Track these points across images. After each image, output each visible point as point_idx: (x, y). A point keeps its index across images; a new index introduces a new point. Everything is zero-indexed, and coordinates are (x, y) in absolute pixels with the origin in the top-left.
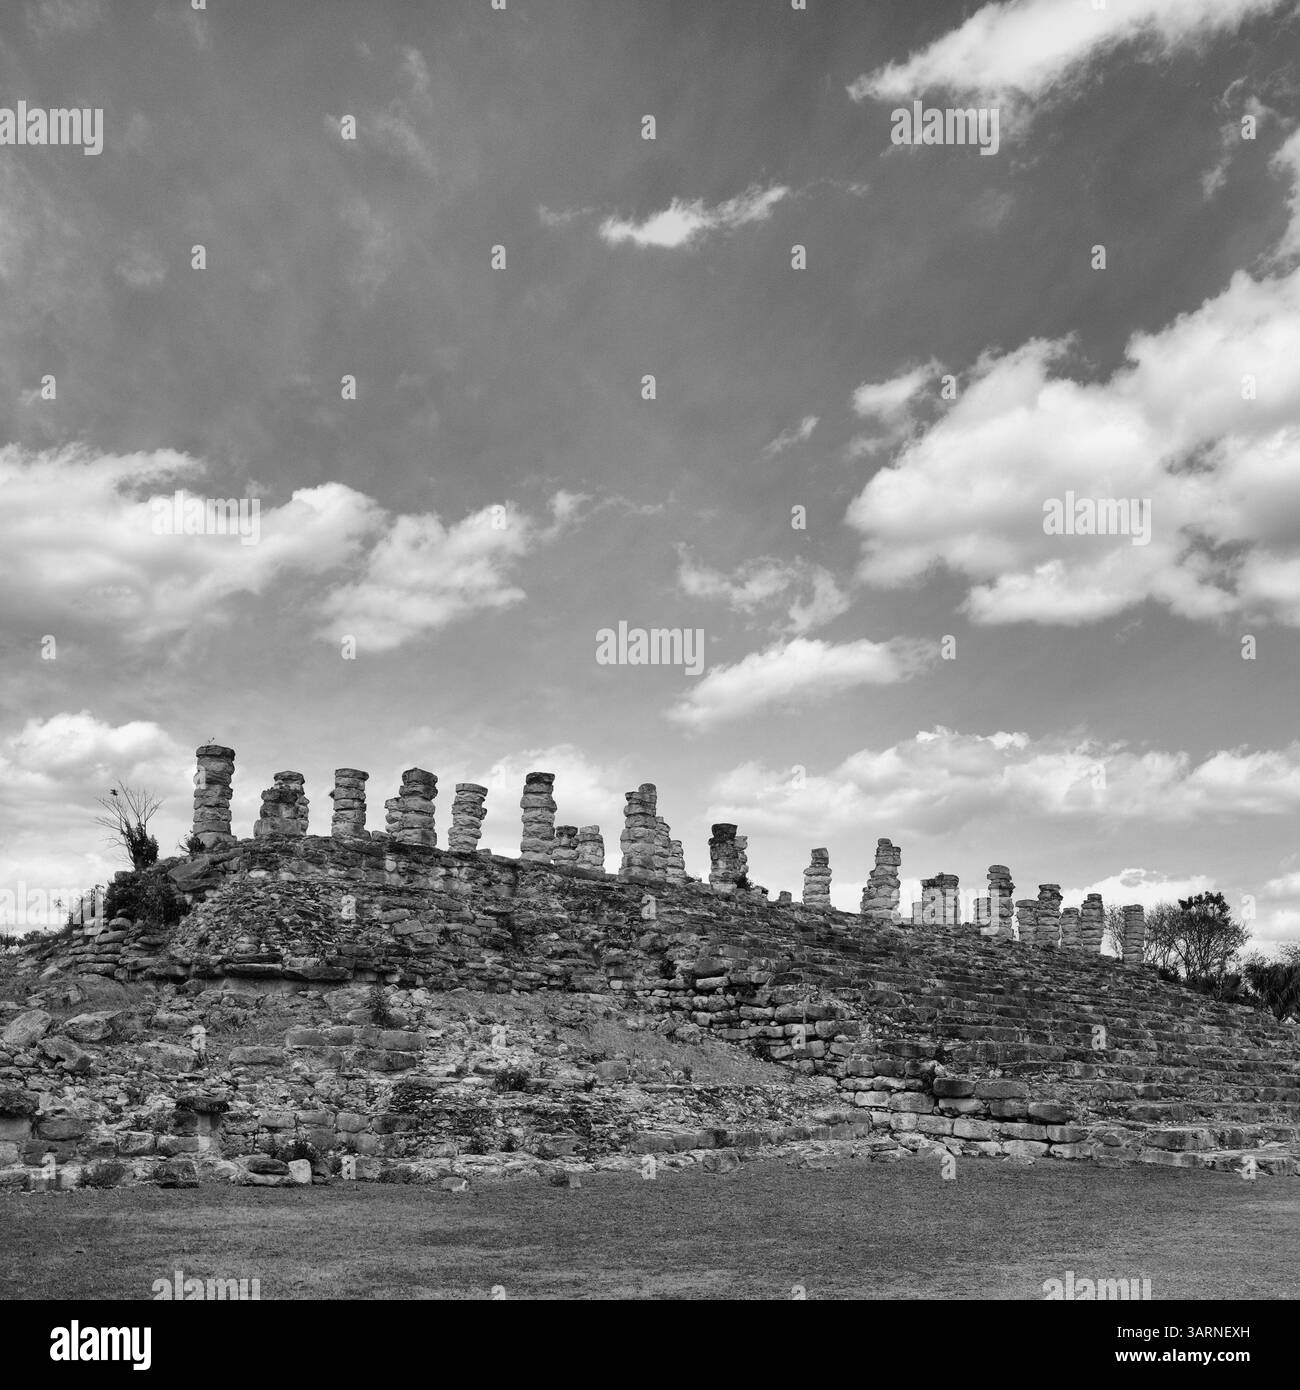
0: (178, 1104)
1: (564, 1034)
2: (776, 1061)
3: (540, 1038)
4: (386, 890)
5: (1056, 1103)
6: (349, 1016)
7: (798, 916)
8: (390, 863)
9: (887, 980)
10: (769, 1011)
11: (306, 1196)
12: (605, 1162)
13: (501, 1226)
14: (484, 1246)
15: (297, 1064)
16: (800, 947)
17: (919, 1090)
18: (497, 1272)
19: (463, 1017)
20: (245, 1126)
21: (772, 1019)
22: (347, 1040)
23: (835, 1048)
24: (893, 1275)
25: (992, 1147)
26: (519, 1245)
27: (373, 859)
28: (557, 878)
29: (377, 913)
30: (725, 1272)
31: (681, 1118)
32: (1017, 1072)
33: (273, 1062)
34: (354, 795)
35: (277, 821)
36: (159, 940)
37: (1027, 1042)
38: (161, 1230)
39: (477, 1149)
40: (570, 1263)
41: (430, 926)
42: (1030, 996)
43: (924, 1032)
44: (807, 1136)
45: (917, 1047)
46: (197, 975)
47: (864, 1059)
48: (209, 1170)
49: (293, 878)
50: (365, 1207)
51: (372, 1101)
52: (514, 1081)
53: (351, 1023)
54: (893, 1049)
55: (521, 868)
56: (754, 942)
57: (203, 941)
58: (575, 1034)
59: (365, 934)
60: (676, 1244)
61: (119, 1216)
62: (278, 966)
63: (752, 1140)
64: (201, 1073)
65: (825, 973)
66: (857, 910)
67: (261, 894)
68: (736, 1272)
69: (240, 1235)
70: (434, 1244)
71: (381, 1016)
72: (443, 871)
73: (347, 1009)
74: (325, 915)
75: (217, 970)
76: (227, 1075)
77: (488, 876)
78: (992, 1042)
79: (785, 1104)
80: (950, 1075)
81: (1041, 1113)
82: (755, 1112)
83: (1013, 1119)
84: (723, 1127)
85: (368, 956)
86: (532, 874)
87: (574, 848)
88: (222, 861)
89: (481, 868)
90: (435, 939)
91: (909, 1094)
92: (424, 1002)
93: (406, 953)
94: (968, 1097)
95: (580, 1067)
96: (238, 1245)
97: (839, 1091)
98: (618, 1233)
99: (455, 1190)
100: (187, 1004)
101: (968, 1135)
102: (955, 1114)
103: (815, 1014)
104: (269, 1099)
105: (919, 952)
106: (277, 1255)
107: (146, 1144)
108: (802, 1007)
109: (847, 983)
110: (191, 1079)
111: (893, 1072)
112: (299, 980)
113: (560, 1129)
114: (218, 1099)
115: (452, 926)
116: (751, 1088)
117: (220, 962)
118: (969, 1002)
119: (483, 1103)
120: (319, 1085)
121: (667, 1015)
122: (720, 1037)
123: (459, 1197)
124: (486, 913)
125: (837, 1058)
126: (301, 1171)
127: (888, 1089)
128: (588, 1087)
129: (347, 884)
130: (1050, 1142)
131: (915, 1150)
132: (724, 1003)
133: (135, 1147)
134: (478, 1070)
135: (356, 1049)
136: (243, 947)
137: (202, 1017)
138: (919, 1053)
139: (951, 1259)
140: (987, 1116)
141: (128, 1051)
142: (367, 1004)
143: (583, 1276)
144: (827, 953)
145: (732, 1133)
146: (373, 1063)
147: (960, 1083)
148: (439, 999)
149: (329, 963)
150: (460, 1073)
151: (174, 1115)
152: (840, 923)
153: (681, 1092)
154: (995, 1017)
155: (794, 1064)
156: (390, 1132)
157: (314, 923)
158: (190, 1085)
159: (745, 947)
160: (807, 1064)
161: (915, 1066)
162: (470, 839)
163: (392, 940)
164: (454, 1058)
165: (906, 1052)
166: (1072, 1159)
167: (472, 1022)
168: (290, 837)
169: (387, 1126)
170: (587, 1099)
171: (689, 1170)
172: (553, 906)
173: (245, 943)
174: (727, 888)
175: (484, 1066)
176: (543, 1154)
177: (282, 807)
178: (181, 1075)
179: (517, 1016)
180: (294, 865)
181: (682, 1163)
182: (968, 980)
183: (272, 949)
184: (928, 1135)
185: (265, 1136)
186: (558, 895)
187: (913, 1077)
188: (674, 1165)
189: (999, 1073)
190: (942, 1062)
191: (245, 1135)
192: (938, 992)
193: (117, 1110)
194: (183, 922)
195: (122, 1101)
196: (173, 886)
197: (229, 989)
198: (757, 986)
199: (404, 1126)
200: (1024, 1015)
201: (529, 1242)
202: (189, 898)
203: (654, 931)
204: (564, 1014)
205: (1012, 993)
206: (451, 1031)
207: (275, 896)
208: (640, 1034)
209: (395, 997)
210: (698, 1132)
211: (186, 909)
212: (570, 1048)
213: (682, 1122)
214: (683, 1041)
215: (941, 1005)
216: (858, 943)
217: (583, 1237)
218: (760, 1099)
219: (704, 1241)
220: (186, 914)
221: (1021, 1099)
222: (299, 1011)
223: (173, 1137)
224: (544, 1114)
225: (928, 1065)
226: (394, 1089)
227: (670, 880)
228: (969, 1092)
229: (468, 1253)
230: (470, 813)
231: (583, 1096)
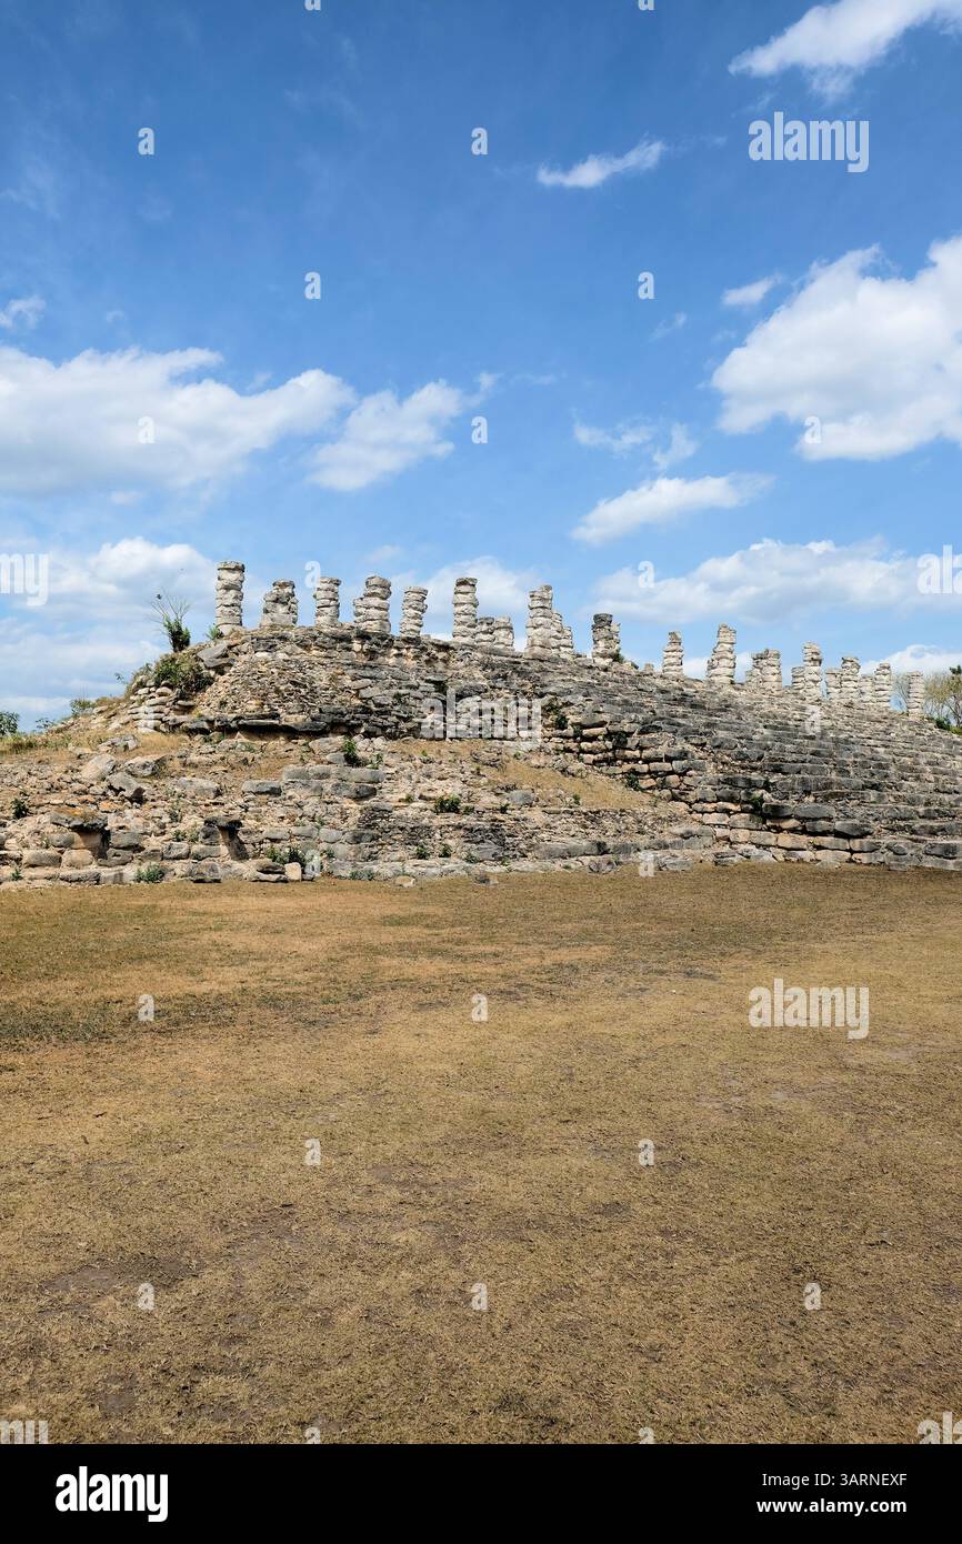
0: (206, 822)
1: (485, 770)
2: (643, 790)
3: (467, 773)
4: (353, 665)
5: (856, 822)
6: (328, 757)
7: (658, 682)
8: (356, 646)
9: (727, 729)
10: (637, 753)
11: (297, 888)
12: (514, 865)
13: (440, 912)
14: (427, 926)
15: (290, 793)
16: (660, 706)
17: (751, 812)
18: (437, 946)
19: (411, 758)
20: (253, 838)
21: (640, 759)
22: (324, 776)
23: (687, 780)
24: (734, 950)
25: (808, 855)
26: (453, 926)
27: (344, 643)
28: (479, 655)
29: (348, 682)
30: (606, 947)
31: (572, 833)
32: (826, 799)
33: (275, 792)
34: (331, 596)
35: (275, 615)
36: (191, 703)
37: (834, 776)
38: (195, 913)
39: (422, 856)
40: (491, 939)
41: (386, 692)
42: (836, 741)
43: (754, 769)
44: (666, 847)
45: (749, 780)
46: (219, 729)
47: (709, 788)
48: (228, 870)
49: (287, 657)
50: (342, 898)
51: (345, 820)
52: (447, 806)
53: (330, 763)
54: (731, 782)
55: (452, 648)
56: (626, 702)
57: (223, 704)
58: (494, 770)
59: (339, 698)
60: (570, 926)
61: (165, 903)
62: (276, 722)
63: (625, 849)
64: (221, 799)
65: (679, 725)
66: (702, 677)
67: (264, 669)
68: (614, 948)
69: (251, 918)
70: (391, 925)
71: (352, 760)
72: (396, 651)
73: (326, 752)
74: (311, 684)
75: (233, 725)
76: (241, 801)
77: (428, 654)
78: (806, 776)
79: (650, 823)
80: (775, 802)
81: (845, 830)
82: (627, 829)
83: (824, 834)
84: (603, 839)
85: (342, 713)
86: (462, 652)
87: (491, 633)
88: (236, 645)
89: (423, 649)
90: (390, 701)
91: (743, 815)
92: (382, 747)
93: (367, 711)
94: (789, 817)
95: (497, 794)
96: (250, 925)
97: (691, 813)
98: (526, 917)
99: (406, 885)
100: (211, 750)
101: (789, 846)
102: (779, 830)
103: (672, 755)
104: (271, 818)
105: (751, 708)
106: (278, 932)
107: (183, 851)
108: (662, 751)
109: (696, 732)
110: (215, 804)
111: (731, 799)
112: (291, 733)
113: (483, 841)
114: (234, 818)
115: (402, 692)
116: (623, 811)
117: (235, 719)
118: (789, 746)
119: (426, 821)
120: (306, 808)
121: (561, 756)
122: (601, 772)
123: (409, 891)
124: (427, 681)
125: (689, 787)
126: (293, 870)
127: (727, 811)
128: (503, 810)
129: (326, 661)
130: (852, 851)
131: (748, 857)
132: (604, 747)
133: (175, 853)
134: (421, 797)
135: (333, 781)
136: (251, 708)
137: (223, 759)
138: (751, 784)
139: (777, 939)
140: (804, 831)
141: (169, 783)
142: (341, 749)
143: (501, 949)
144: (680, 710)
145: (610, 844)
146: (346, 792)
147: (783, 807)
148: (393, 744)
149: (313, 719)
150: (409, 800)
151: (203, 830)
152: (691, 687)
153: (572, 814)
154: (809, 757)
155: (657, 793)
156: (358, 843)
157: (302, 690)
158: (214, 808)
159: (619, 705)
160: (666, 792)
161: (748, 794)
162: (416, 628)
163: (359, 702)
164: (404, 788)
165: (741, 784)
166: (869, 864)
167: (418, 762)
168: (284, 627)
169: (357, 839)
170: (502, 818)
171: (578, 871)
172: (476, 676)
173: (252, 705)
174: (606, 662)
175: (426, 794)
176: (470, 859)
177: (279, 606)
178: (208, 801)
179: (451, 757)
180: (288, 648)
181: (573, 866)
182: (788, 730)
183: (272, 709)
184: (758, 846)
185: (267, 845)
186: (480, 668)
187: (747, 802)
188: (567, 867)
189: (812, 799)
190: (769, 791)
191: (254, 845)
192: (765, 739)
193: (163, 826)
194: (209, 690)
195: (166, 819)
196: (201, 664)
197: (240, 738)
198: (629, 734)
199: (369, 838)
200: (831, 756)
201: (461, 924)
202: (212, 673)
203: (551, 694)
204: (485, 757)
205: (821, 738)
206: (403, 769)
207: (274, 670)
208: (541, 770)
209: (360, 743)
210: (585, 843)
211: (210, 681)
212: (489, 781)
213: (573, 836)
214: (573, 775)
215: (767, 748)
216: (704, 702)
217: (501, 920)
218: (631, 819)
219: (591, 924)
220: (210, 684)
221: (829, 819)
222: (291, 754)
223: (202, 846)
224: (471, 830)
225: (757, 793)
226: (361, 811)
227: (563, 656)
228: (789, 813)
229: (415, 933)
230: (415, 608)
231: (499, 816)
